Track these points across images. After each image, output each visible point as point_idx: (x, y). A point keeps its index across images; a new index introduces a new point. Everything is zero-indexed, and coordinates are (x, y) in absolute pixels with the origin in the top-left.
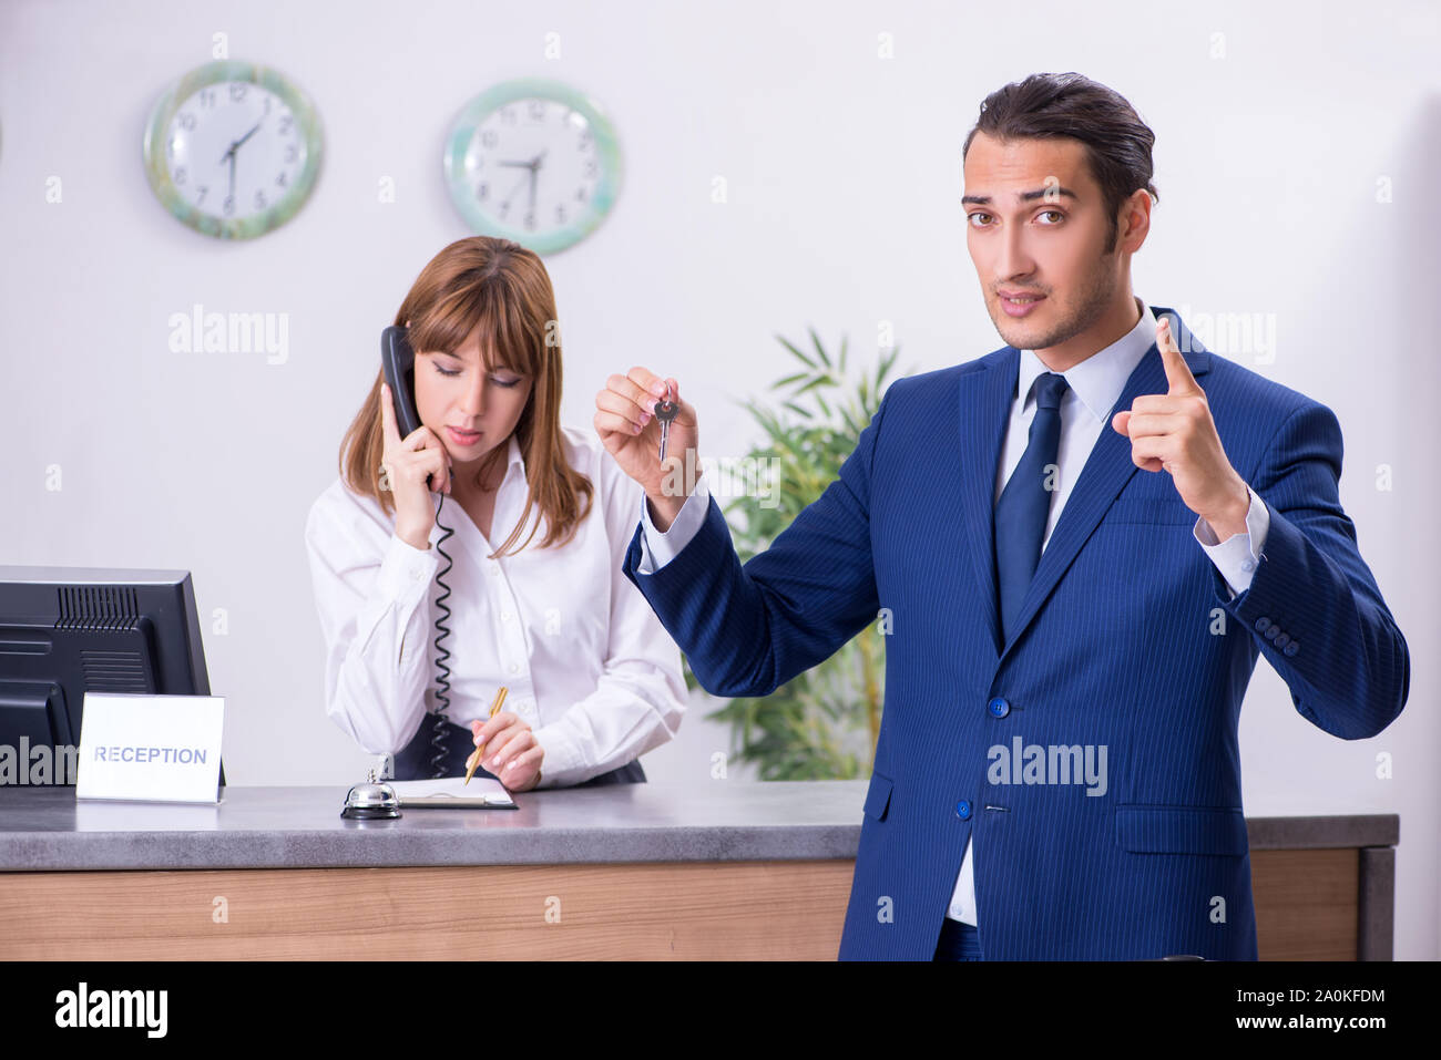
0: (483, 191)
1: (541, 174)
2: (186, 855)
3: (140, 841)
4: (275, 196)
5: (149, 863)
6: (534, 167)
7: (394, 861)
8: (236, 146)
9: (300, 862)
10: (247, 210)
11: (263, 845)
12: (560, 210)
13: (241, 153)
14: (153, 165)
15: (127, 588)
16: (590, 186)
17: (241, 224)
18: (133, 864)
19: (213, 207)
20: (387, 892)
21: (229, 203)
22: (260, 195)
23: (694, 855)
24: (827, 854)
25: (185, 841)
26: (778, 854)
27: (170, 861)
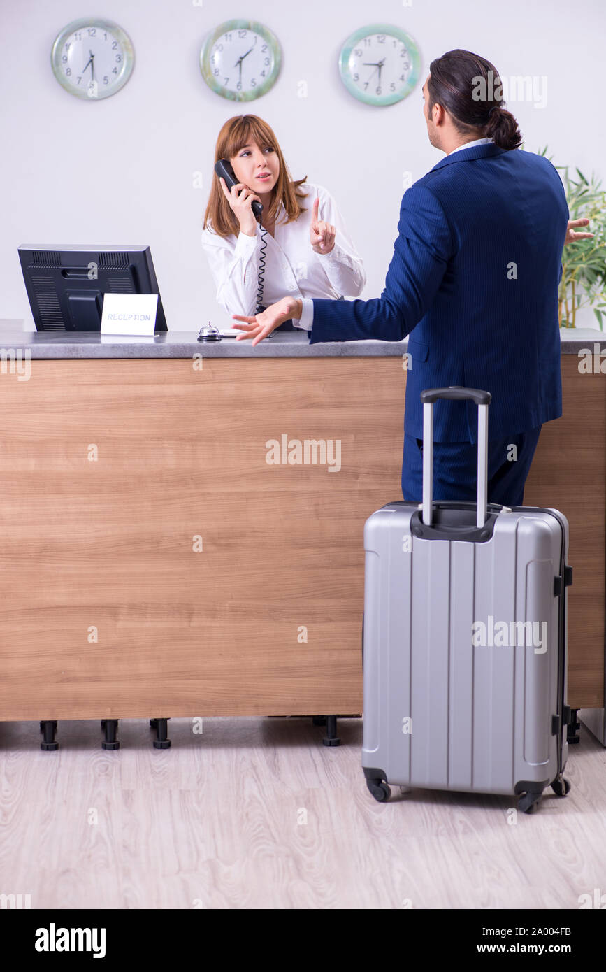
0: (357, 76)
1: (383, 68)
2: (131, 353)
3: (114, 347)
4: (260, 81)
5: (117, 356)
6: (380, 65)
7: (211, 355)
8: (242, 58)
9: (176, 356)
10: (247, 88)
11: (161, 349)
12: (392, 85)
13: (244, 61)
14: (205, 67)
15: (125, 253)
16: (406, 73)
17: (244, 94)
18: (111, 357)
19: (232, 87)
20: (210, 368)
21: (239, 84)
22: (253, 81)
23: (331, 354)
24: (385, 354)
25: (132, 347)
26: (365, 354)
27: (125, 355)
